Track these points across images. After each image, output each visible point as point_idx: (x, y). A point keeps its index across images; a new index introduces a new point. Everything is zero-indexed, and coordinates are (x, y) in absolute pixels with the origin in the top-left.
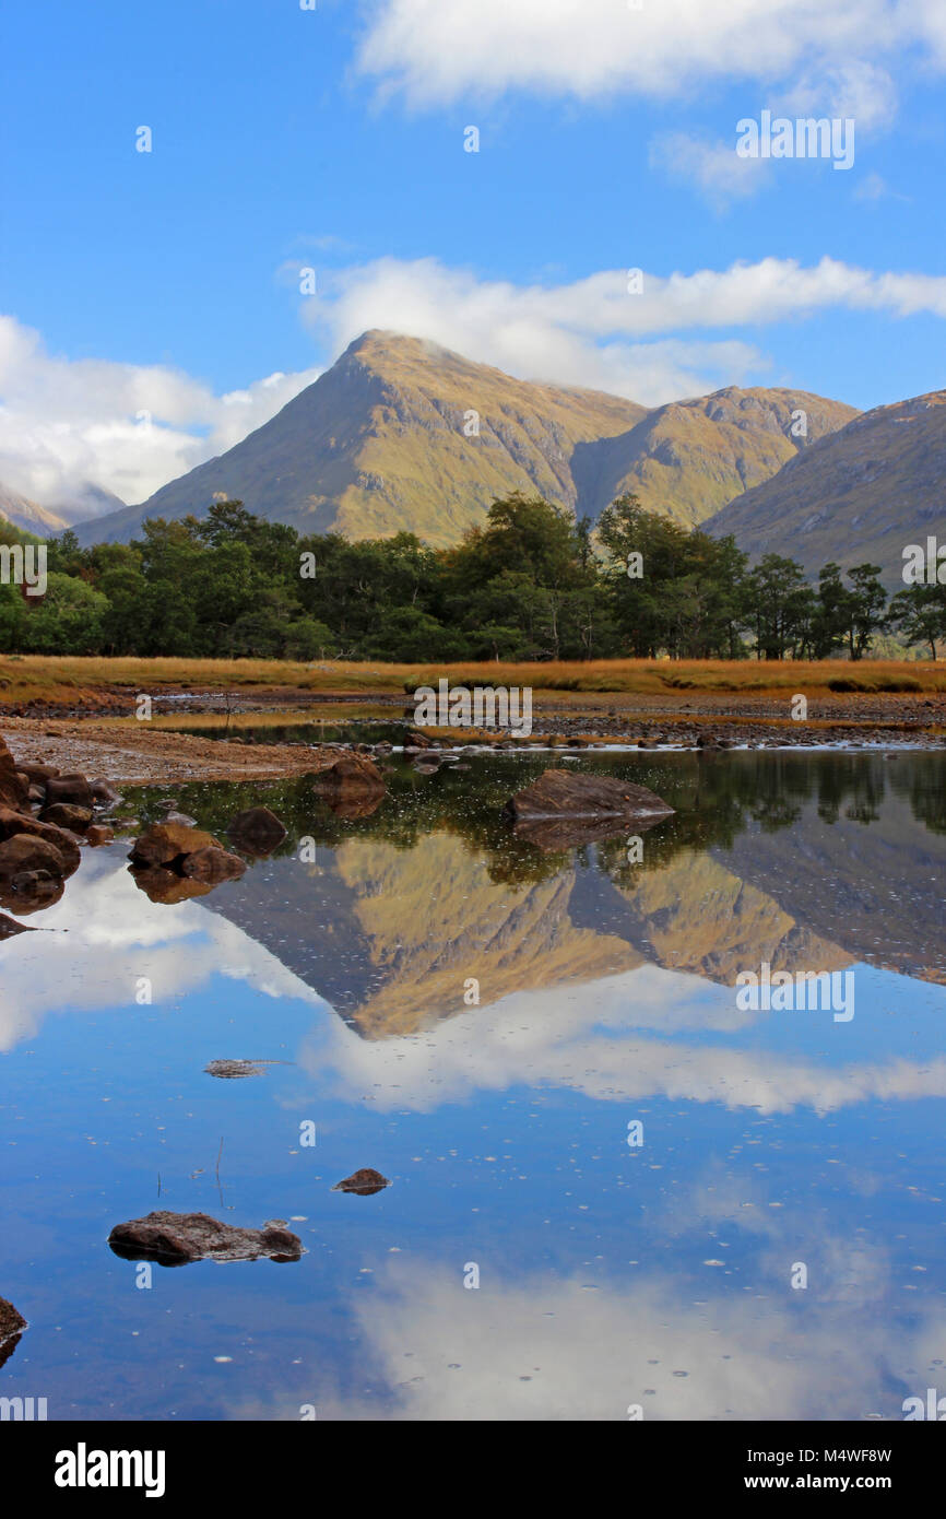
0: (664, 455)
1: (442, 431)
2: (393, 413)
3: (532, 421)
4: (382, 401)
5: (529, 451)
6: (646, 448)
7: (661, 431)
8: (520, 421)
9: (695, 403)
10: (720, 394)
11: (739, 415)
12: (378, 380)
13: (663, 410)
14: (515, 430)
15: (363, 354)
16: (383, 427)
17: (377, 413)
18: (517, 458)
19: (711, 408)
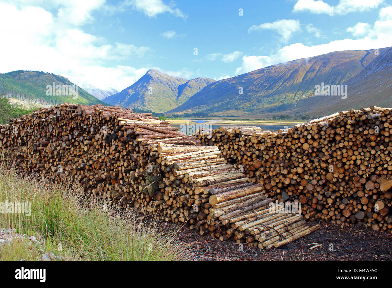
0: (189, 86)
1: (159, 83)
2: (153, 81)
3: (172, 82)
4: (151, 79)
5: (171, 86)
6: (187, 85)
7: (189, 83)
8: (170, 82)
9: (194, 80)
10: (198, 78)
11: (200, 81)
12: (151, 76)
13: (189, 81)
14: (169, 83)
15: (149, 73)
16: (151, 83)
17: (151, 81)
18: (170, 87)
19: (196, 80)
